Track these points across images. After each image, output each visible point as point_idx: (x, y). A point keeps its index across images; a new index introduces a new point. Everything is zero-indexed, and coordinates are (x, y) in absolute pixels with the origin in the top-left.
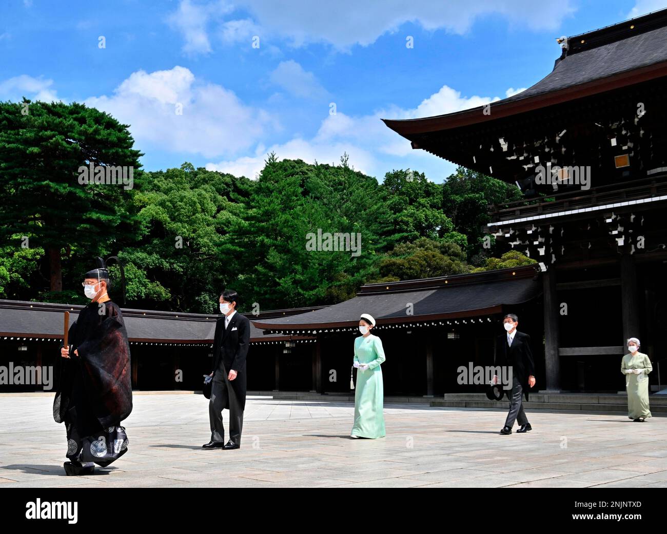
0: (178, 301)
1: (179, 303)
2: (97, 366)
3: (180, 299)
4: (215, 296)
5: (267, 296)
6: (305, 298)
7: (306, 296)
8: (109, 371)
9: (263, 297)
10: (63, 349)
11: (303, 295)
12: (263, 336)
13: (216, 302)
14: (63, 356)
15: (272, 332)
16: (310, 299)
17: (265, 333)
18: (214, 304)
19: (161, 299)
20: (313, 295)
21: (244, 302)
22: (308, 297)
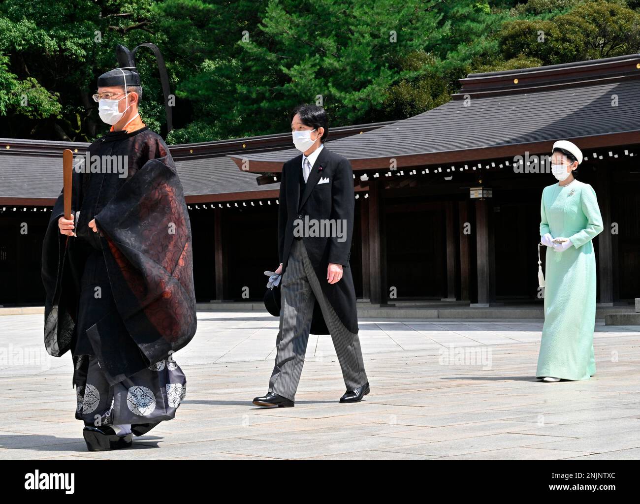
0: (79, 118)
1: (79, 123)
2: (136, 251)
3: (83, 115)
4: (154, 107)
5: (264, 104)
6: (343, 106)
7: (346, 102)
8: (158, 261)
9: (255, 106)
10: (62, 220)
11: (339, 101)
12: (256, 188)
13: (157, 120)
14: (63, 232)
15: (275, 179)
16: (354, 108)
17: (260, 181)
18: (152, 124)
19: (41, 115)
20: (361, 99)
21: (217, 118)
22: (350, 106)
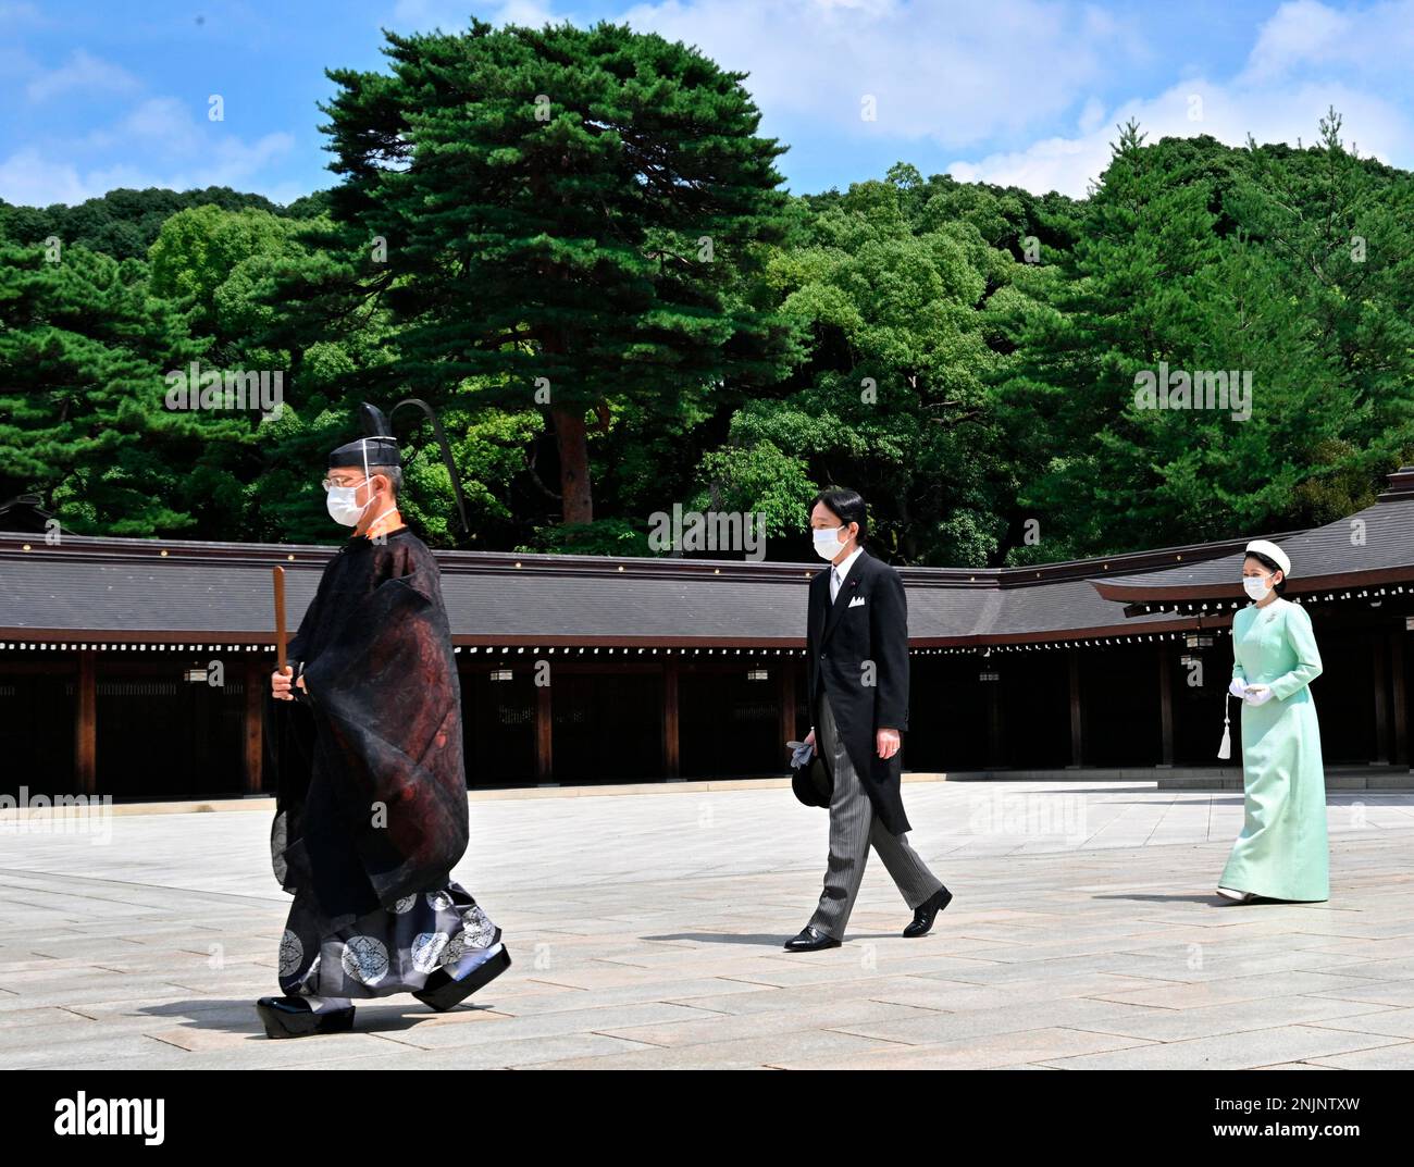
0: (894, 536)
1: (895, 542)
2: (358, 726)
3: (899, 531)
4: (990, 519)
5: (1131, 513)
6: (1233, 513)
7: (1237, 508)
8: (394, 741)
9: (1119, 515)
10: (275, 676)
11: (1227, 506)
12: (1122, 620)
13: (993, 536)
14: (276, 694)
15: (1148, 609)
16: (1248, 515)
17: (1129, 613)
18: (988, 541)
20: (1256, 503)
21: (1069, 532)
22: (1243, 512)
